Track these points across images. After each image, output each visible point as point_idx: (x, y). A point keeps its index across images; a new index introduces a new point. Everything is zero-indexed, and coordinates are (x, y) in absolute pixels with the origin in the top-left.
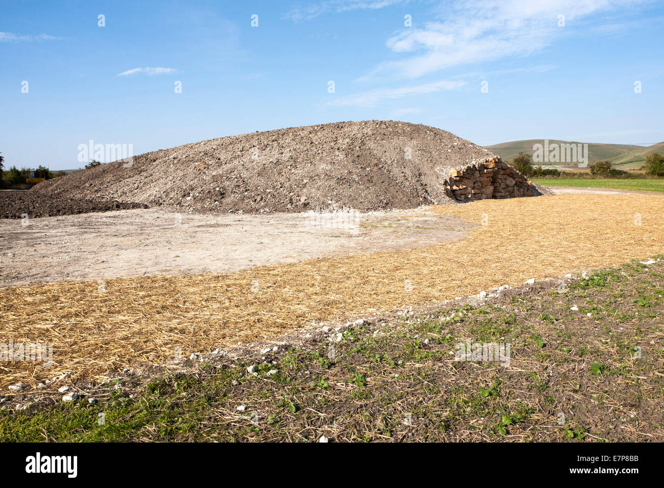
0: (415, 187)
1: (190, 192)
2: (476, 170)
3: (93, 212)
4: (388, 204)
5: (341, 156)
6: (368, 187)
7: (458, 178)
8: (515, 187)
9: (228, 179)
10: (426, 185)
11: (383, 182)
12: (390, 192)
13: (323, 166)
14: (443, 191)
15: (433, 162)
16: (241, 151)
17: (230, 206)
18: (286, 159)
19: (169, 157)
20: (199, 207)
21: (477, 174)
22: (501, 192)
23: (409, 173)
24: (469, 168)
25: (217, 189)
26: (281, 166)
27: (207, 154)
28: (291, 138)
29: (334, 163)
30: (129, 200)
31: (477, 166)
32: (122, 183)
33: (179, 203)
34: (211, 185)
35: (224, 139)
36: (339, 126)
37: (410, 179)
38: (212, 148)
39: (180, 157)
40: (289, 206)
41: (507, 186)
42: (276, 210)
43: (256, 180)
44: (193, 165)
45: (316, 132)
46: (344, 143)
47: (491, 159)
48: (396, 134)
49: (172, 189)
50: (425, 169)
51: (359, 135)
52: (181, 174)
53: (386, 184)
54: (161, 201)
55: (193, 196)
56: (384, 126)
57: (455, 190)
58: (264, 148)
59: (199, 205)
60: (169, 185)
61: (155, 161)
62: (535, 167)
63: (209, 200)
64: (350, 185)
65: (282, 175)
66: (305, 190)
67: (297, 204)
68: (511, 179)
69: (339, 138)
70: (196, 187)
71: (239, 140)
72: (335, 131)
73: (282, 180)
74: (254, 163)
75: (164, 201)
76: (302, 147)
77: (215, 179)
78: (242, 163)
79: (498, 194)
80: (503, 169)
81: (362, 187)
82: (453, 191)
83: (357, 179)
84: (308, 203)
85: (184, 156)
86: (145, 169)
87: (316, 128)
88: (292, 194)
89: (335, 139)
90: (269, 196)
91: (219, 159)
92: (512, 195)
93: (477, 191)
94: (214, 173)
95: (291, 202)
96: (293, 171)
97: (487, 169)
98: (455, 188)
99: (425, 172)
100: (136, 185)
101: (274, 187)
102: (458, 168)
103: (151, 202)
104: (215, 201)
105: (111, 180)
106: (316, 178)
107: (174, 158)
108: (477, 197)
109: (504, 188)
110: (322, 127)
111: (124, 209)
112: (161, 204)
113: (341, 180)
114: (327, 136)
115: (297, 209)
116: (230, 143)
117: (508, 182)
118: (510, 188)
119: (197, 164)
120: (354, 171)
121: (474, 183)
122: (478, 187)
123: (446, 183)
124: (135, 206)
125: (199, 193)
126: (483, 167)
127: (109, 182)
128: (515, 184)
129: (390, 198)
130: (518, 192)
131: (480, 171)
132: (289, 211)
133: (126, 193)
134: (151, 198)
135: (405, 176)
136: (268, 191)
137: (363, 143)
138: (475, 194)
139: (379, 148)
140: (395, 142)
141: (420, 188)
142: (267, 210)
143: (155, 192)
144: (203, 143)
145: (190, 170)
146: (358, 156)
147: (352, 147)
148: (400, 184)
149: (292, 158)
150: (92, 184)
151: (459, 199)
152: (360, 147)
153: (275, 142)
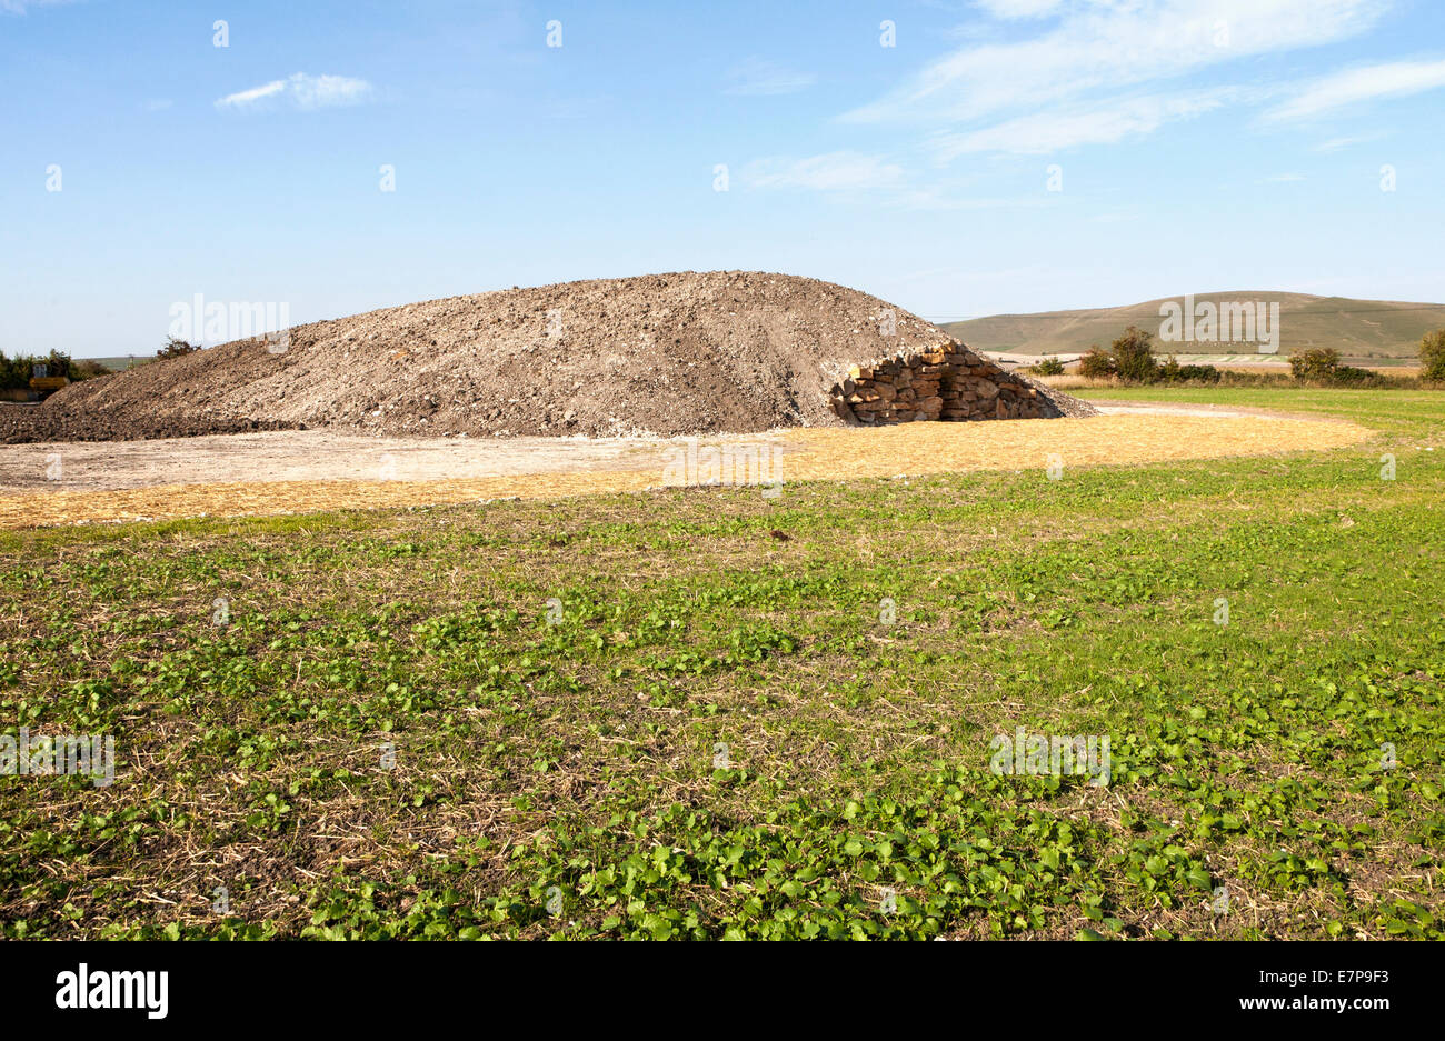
0: (773, 396)
1: (379, 402)
2: (904, 366)
3: (215, 434)
4: (714, 424)
5: (647, 339)
6: (684, 397)
7: (862, 382)
8: (998, 400)
9: (446, 379)
10: (796, 393)
11: (713, 388)
12: (723, 405)
13: (613, 358)
14: (828, 405)
15: (818, 351)
16: (475, 329)
17: (445, 427)
18: (552, 344)
19: (340, 336)
20: (393, 428)
21: (907, 374)
22: (962, 409)
23: (765, 371)
24: (887, 364)
25: (427, 397)
26: (540, 357)
27: (413, 333)
28: (569, 306)
29: (633, 353)
30: (271, 416)
31: (905, 360)
32: (251, 388)
33: (360, 422)
34: (416, 390)
35: (450, 302)
36: (660, 283)
37: (766, 383)
38: (425, 321)
39: (361, 338)
40: (543, 426)
41: (979, 398)
42: (520, 433)
43: (495, 383)
44: (386, 354)
45: (616, 291)
46: (658, 316)
47: (937, 347)
48: (759, 299)
49: (348, 398)
50: (801, 365)
51: (690, 303)
52: (364, 370)
53: (718, 390)
54: (327, 419)
55: (384, 410)
56: (741, 284)
57: (855, 404)
58: (517, 323)
59: (393, 425)
60: (343, 390)
61: (312, 344)
62: (1161, 360)
63: (410, 415)
64: (651, 392)
65: (540, 375)
66: (573, 400)
67: (558, 422)
68: (990, 384)
69: (654, 307)
70: (390, 394)
71: (477, 305)
72: (651, 292)
73: (538, 382)
74: (495, 352)
75: (334, 418)
76: (584, 322)
77: (423, 380)
78: (474, 351)
79: (955, 413)
80: (970, 366)
81: (673, 395)
82: (852, 405)
83: (667, 382)
84: (576, 422)
85: (370, 336)
86: (294, 361)
87: (619, 285)
88: (551, 406)
89: (645, 310)
90: (513, 408)
91: (434, 343)
92: (989, 414)
93: (903, 405)
94: (423, 370)
95: (548, 420)
96: (559, 367)
97: (930, 365)
98: (855, 399)
99: (800, 370)
100: (279, 391)
101: (522, 394)
102: (865, 364)
103: (310, 420)
104: (422, 417)
105: (226, 381)
106: (597, 379)
107: (351, 340)
108: (906, 415)
109: (970, 403)
110: (630, 284)
111: (266, 430)
112: (328, 423)
113: (638, 384)
114: (633, 302)
115: (556, 431)
116: (458, 311)
117: (981, 390)
118: (984, 402)
119: (393, 351)
120: (664, 368)
121: (898, 392)
122: (908, 399)
123: (836, 390)
124: (283, 426)
125: (395, 404)
126: (918, 361)
127: (223, 386)
128: (1000, 395)
129: (721, 414)
130: (1004, 410)
131: (913, 369)
132: (541, 434)
133: (262, 406)
134: (311, 413)
135: (757, 377)
136: (512, 400)
137: (692, 317)
138: (899, 411)
139: (720, 326)
140: (754, 315)
141: (781, 398)
142: (507, 432)
143: (316, 402)
144: (407, 310)
145: (380, 364)
146: (677, 341)
147: (670, 324)
148: (744, 392)
149: (562, 344)
150: (188, 390)
151: (863, 418)
152: (684, 325)
153: (540, 313)
